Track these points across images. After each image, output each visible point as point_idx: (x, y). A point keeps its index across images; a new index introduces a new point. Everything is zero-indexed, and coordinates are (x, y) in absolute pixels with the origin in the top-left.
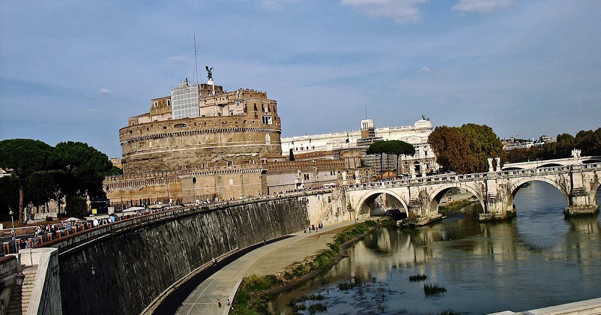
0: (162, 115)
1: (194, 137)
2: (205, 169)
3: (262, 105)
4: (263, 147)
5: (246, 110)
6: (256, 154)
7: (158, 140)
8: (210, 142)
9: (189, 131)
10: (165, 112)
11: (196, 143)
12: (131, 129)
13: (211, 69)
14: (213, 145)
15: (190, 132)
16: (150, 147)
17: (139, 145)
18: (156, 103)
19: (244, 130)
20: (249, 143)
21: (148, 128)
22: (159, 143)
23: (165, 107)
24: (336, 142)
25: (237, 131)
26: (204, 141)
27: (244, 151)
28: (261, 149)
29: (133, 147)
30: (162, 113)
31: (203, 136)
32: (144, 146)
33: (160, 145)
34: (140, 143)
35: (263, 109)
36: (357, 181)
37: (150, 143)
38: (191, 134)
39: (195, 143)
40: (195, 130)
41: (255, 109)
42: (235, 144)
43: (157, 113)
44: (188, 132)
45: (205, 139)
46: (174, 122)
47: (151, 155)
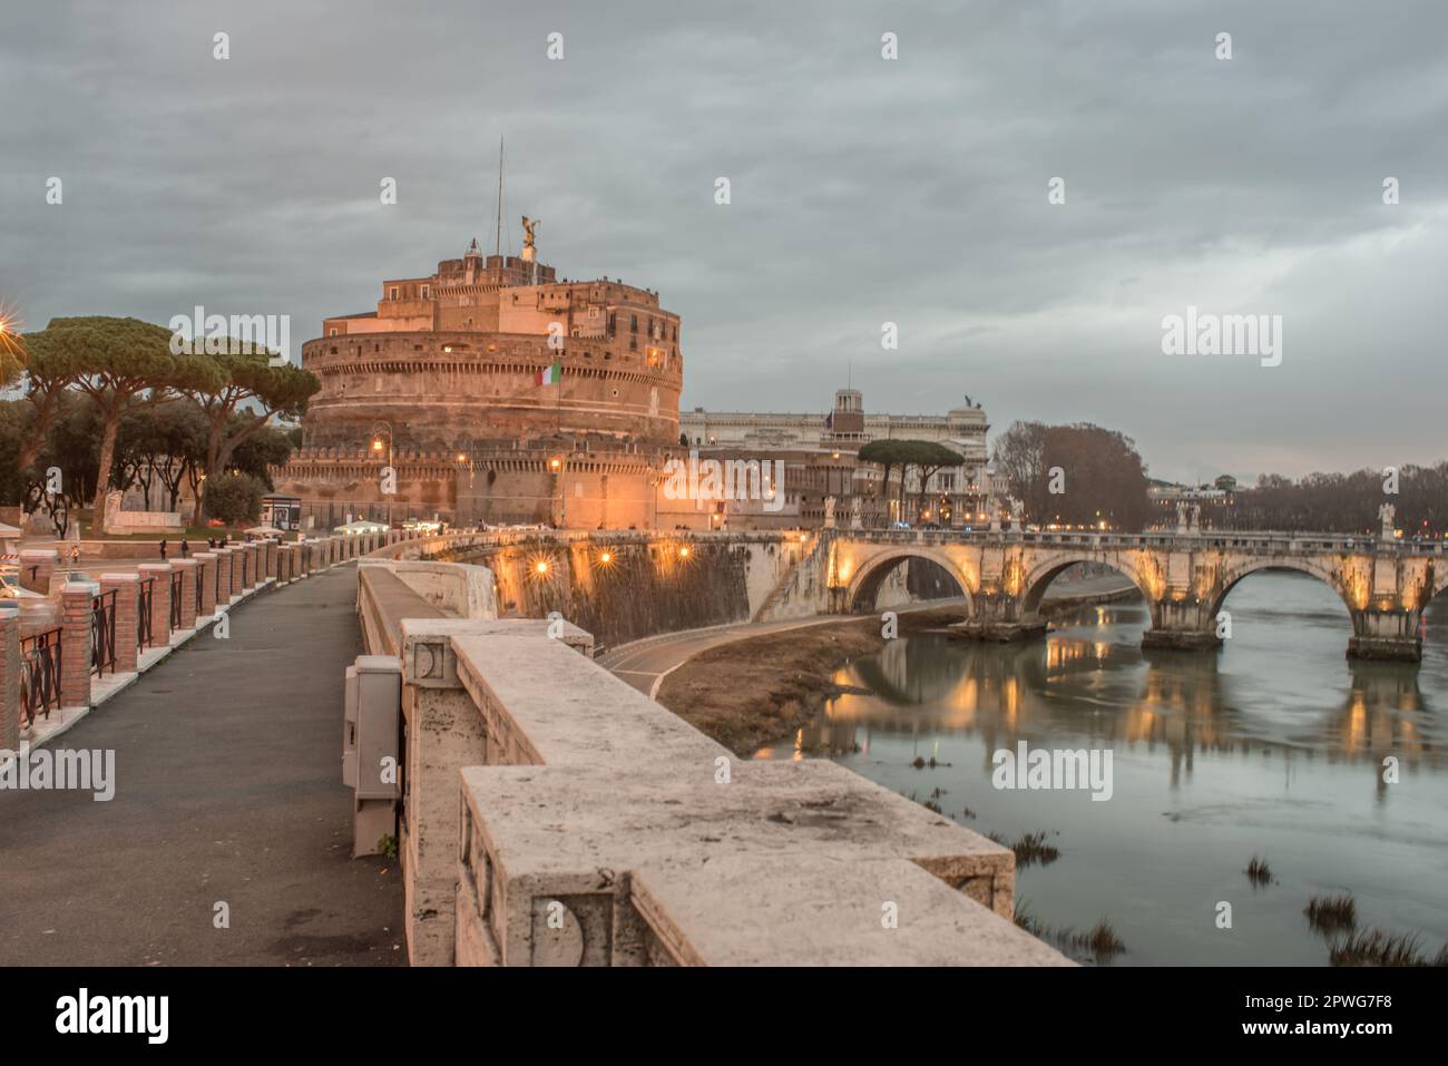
0: (407, 319)
1: (486, 377)
2: (520, 454)
3: (651, 321)
4: (641, 421)
5: (612, 327)
6: (626, 434)
7: (398, 377)
8: (522, 394)
9: (476, 362)
10: (414, 313)
11: (489, 392)
12: (335, 343)
13: (533, 225)
14: (528, 402)
15: (479, 365)
16: (378, 390)
17: (351, 383)
18: (394, 291)
19: (603, 375)
20: (611, 408)
21: (377, 346)
22: (399, 382)
23: (416, 302)
24: (768, 434)
25: (586, 373)
26: (507, 390)
27: (598, 424)
28: (637, 424)
29: (335, 388)
30: (406, 314)
31: (506, 377)
32: (363, 386)
33: (403, 388)
34: (354, 379)
35: (651, 332)
36: (856, 523)
37: (380, 382)
38: (481, 369)
39: (485, 393)
40: (490, 361)
41: (634, 328)
42: (579, 405)
43: (394, 314)
44: (473, 365)
45: (511, 384)
46: (442, 338)
47: (378, 409)
